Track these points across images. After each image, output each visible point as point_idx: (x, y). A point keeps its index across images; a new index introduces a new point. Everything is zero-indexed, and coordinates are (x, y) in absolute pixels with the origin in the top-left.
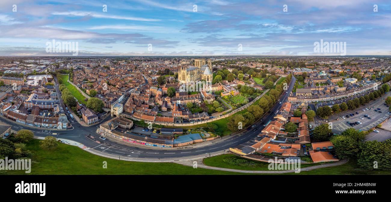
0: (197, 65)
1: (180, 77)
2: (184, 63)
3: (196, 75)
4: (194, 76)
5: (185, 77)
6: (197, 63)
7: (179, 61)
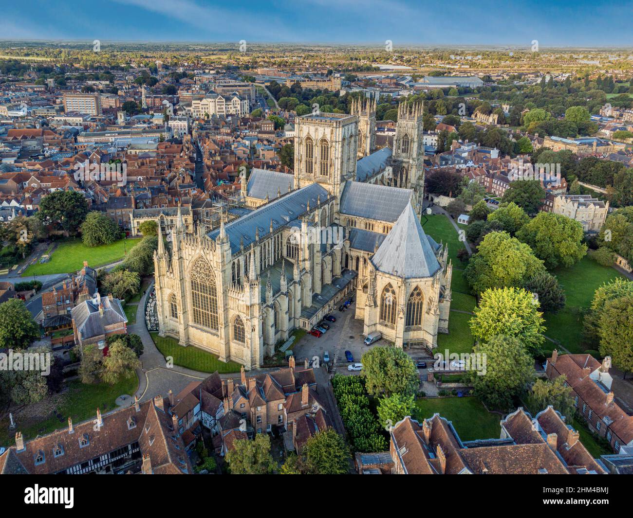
0: (317, 168)
1: (167, 292)
2: (210, 107)
3: (308, 265)
4: (291, 280)
5: (214, 302)
6: (317, 152)
7: (171, 91)
